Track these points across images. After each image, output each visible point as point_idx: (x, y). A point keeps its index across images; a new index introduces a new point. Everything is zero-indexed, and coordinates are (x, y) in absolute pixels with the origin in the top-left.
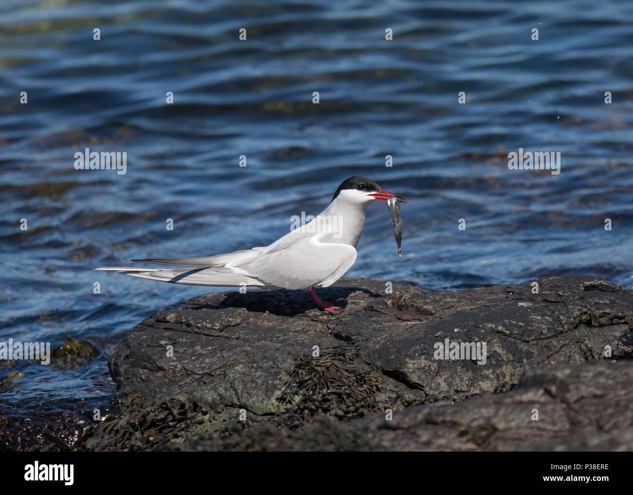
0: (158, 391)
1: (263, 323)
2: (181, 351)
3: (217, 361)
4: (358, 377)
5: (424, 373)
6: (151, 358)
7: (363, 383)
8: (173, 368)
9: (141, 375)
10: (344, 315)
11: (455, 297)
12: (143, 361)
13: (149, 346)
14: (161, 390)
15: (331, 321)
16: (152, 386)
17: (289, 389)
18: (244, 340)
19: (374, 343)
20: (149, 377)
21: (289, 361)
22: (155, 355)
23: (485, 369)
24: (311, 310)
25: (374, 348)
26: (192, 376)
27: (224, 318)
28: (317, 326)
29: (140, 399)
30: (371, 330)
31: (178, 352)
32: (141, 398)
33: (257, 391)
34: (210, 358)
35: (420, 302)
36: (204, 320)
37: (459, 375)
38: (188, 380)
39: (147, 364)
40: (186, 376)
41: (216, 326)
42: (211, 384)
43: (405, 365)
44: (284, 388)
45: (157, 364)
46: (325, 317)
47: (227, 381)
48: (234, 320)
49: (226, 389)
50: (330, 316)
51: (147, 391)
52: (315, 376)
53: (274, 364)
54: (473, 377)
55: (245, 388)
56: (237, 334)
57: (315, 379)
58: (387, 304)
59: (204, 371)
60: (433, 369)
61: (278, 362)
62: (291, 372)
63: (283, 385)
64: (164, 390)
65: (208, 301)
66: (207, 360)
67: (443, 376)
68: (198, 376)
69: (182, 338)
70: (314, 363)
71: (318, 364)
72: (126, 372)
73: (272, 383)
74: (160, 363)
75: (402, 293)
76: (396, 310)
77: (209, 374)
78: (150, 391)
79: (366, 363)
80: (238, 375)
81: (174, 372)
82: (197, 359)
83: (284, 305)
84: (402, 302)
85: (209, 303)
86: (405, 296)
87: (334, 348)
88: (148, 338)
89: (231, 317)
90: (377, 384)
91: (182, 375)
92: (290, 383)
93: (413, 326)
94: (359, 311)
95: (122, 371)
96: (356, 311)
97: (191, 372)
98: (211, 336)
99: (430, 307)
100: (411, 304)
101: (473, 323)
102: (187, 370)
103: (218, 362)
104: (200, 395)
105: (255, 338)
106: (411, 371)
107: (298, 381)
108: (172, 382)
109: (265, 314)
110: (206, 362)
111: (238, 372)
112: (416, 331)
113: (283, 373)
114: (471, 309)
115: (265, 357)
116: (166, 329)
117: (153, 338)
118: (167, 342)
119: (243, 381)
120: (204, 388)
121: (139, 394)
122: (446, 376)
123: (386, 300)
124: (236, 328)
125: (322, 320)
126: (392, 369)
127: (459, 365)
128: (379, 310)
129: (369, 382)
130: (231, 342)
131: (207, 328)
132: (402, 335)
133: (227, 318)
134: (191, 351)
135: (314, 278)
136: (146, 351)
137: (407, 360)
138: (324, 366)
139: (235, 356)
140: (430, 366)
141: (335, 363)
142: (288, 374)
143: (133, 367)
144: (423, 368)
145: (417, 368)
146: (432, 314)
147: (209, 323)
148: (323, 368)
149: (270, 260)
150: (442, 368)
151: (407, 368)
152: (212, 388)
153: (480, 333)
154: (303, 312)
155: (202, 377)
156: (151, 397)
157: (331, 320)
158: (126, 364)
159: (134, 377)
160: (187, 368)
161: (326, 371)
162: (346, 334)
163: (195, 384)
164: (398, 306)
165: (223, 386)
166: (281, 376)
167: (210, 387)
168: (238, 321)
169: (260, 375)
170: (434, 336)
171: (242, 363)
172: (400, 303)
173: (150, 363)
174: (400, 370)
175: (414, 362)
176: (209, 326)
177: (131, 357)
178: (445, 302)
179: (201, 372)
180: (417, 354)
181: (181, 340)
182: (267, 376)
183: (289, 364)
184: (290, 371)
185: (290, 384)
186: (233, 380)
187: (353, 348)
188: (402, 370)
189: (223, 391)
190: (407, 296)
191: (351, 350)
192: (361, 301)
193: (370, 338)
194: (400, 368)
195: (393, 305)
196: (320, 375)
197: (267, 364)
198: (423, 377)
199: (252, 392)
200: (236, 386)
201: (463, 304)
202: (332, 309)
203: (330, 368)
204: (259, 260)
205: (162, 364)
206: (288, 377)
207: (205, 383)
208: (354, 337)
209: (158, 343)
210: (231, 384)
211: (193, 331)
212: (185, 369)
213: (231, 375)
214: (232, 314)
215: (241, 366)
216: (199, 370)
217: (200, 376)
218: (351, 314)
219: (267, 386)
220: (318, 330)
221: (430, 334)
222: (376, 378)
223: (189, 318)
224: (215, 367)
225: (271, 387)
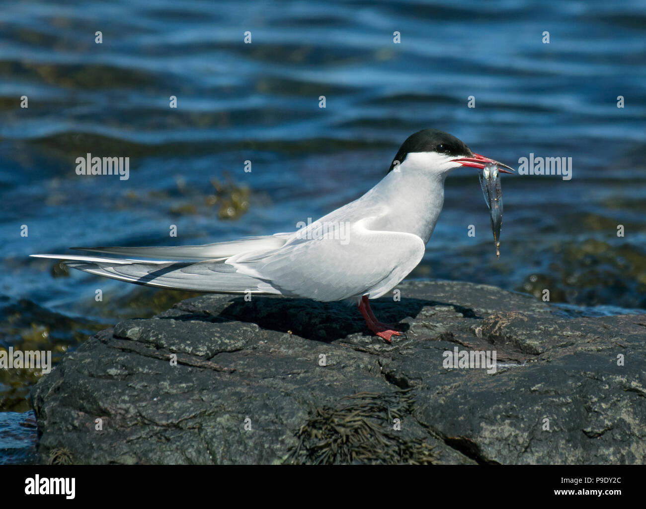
0: (95, 448)
1: (279, 349)
2: (138, 386)
3: (192, 406)
4: (402, 447)
5: (507, 446)
6: (92, 396)
7: (407, 456)
8: (123, 412)
9: (73, 419)
10: (407, 345)
11: (578, 329)
12: (80, 399)
13: (92, 376)
14: (100, 446)
15: (386, 354)
16: (87, 439)
17: (294, 458)
18: (242, 375)
19: (438, 393)
20: (85, 423)
21: (300, 414)
22: (98, 390)
23: (604, 447)
24: (356, 334)
25: (436, 401)
26: (150, 427)
27: (216, 338)
28: (362, 359)
29: (66, 458)
30: (439, 373)
31: (134, 388)
32: (68, 457)
33: (245, 459)
34: (181, 400)
35: (522, 334)
36: (183, 340)
37: (561, 454)
38: (143, 433)
39: (85, 404)
40: (142, 427)
41: (200, 351)
42: (176, 441)
43: (479, 432)
44: (285, 457)
45: (99, 405)
46: (377, 347)
47: (202, 439)
48: (232, 342)
49: (199, 452)
50: (385, 345)
51: (79, 446)
52: (335, 441)
53: (277, 418)
54: (583, 457)
55: (227, 451)
56: (232, 365)
57: (334, 447)
58: (474, 332)
59: (170, 421)
60: (521, 441)
61: (283, 414)
62: (301, 432)
63: (285, 452)
64: (104, 446)
65: (207, 307)
66: (176, 404)
67: (536, 454)
68: (159, 428)
69: (143, 367)
70: (336, 420)
71: (342, 422)
72: (53, 413)
73: (269, 448)
74: (104, 403)
75: (498, 317)
76: (486, 343)
77: (177, 426)
78: (84, 445)
79: (422, 425)
80: (220, 431)
81: (124, 419)
82: (161, 401)
83: (317, 323)
84: (496, 332)
85: (207, 311)
86: (501, 322)
87: (374, 398)
88: (92, 362)
89: (229, 338)
90: (430, 459)
91: (136, 424)
92: (296, 449)
93: (504, 372)
94: (433, 340)
95: (46, 411)
96: (426, 340)
97: (149, 421)
98: (191, 366)
99: (536, 343)
100: (508, 335)
101: (593, 374)
102: (143, 417)
103: (192, 409)
104: (158, 458)
105: (260, 374)
106: (487, 441)
107: (308, 447)
108: (120, 435)
109: (286, 335)
110: (174, 407)
111: (220, 427)
112: (505, 379)
113: (288, 432)
114: (599, 351)
115: (265, 406)
116: (123, 350)
117: (100, 362)
118: (119, 372)
119: (226, 441)
120: (166, 447)
121: (66, 450)
122: (541, 454)
123: (473, 327)
124: (234, 356)
125: (372, 351)
126: (460, 436)
127: (562, 438)
128: (460, 341)
129: (417, 456)
130: (221, 376)
131: (185, 353)
132: (483, 384)
133: (221, 340)
134: (153, 387)
135: (356, 285)
136: (85, 384)
137: (483, 424)
138: (352, 426)
139: (220, 401)
140: (516, 436)
141: (368, 423)
142: (295, 435)
143: (64, 405)
144: (506, 439)
145: (497, 439)
146: (538, 354)
147: (189, 345)
148: (348, 430)
149: (292, 255)
150: (535, 441)
151: (481, 437)
152: (177, 449)
153: (600, 390)
154: (344, 337)
155: (165, 431)
156: (83, 456)
157: (385, 351)
158: (55, 400)
159: (63, 423)
160: (144, 414)
161: (353, 435)
162: (402, 376)
163: (154, 440)
164: (490, 337)
165: (195, 447)
166: (284, 437)
167: (174, 446)
168: (239, 344)
169: (253, 434)
170: (530, 389)
171: (229, 412)
172: (493, 332)
173: (88, 402)
174: (470, 439)
175: (493, 428)
176: (189, 349)
177: (64, 390)
178: (562, 337)
179: (164, 422)
180: (499, 416)
181: (140, 369)
182: (263, 436)
183: (300, 419)
184: (299, 430)
185: (295, 452)
186: (211, 439)
187: (403, 400)
188: (473, 440)
189: (194, 454)
190: (504, 323)
191: (398, 403)
192: (438, 325)
193: (434, 386)
194: (471, 437)
195: (484, 334)
196: (342, 440)
197: (267, 417)
198: (505, 452)
199: (238, 459)
200: (214, 448)
201: (589, 340)
202: (388, 334)
203: (359, 431)
204: (275, 253)
205: (106, 406)
206: (295, 439)
207: (168, 440)
208: (412, 382)
209: (105, 371)
210: (207, 443)
211: (163, 356)
212: (140, 415)
213: (208, 431)
214: (233, 333)
215: (227, 416)
216: (162, 419)
217: (162, 428)
218: (418, 343)
219: (261, 451)
220: (362, 366)
221: (524, 387)
222: (430, 450)
223: (160, 336)
224: (186, 415)
225: (268, 453)
